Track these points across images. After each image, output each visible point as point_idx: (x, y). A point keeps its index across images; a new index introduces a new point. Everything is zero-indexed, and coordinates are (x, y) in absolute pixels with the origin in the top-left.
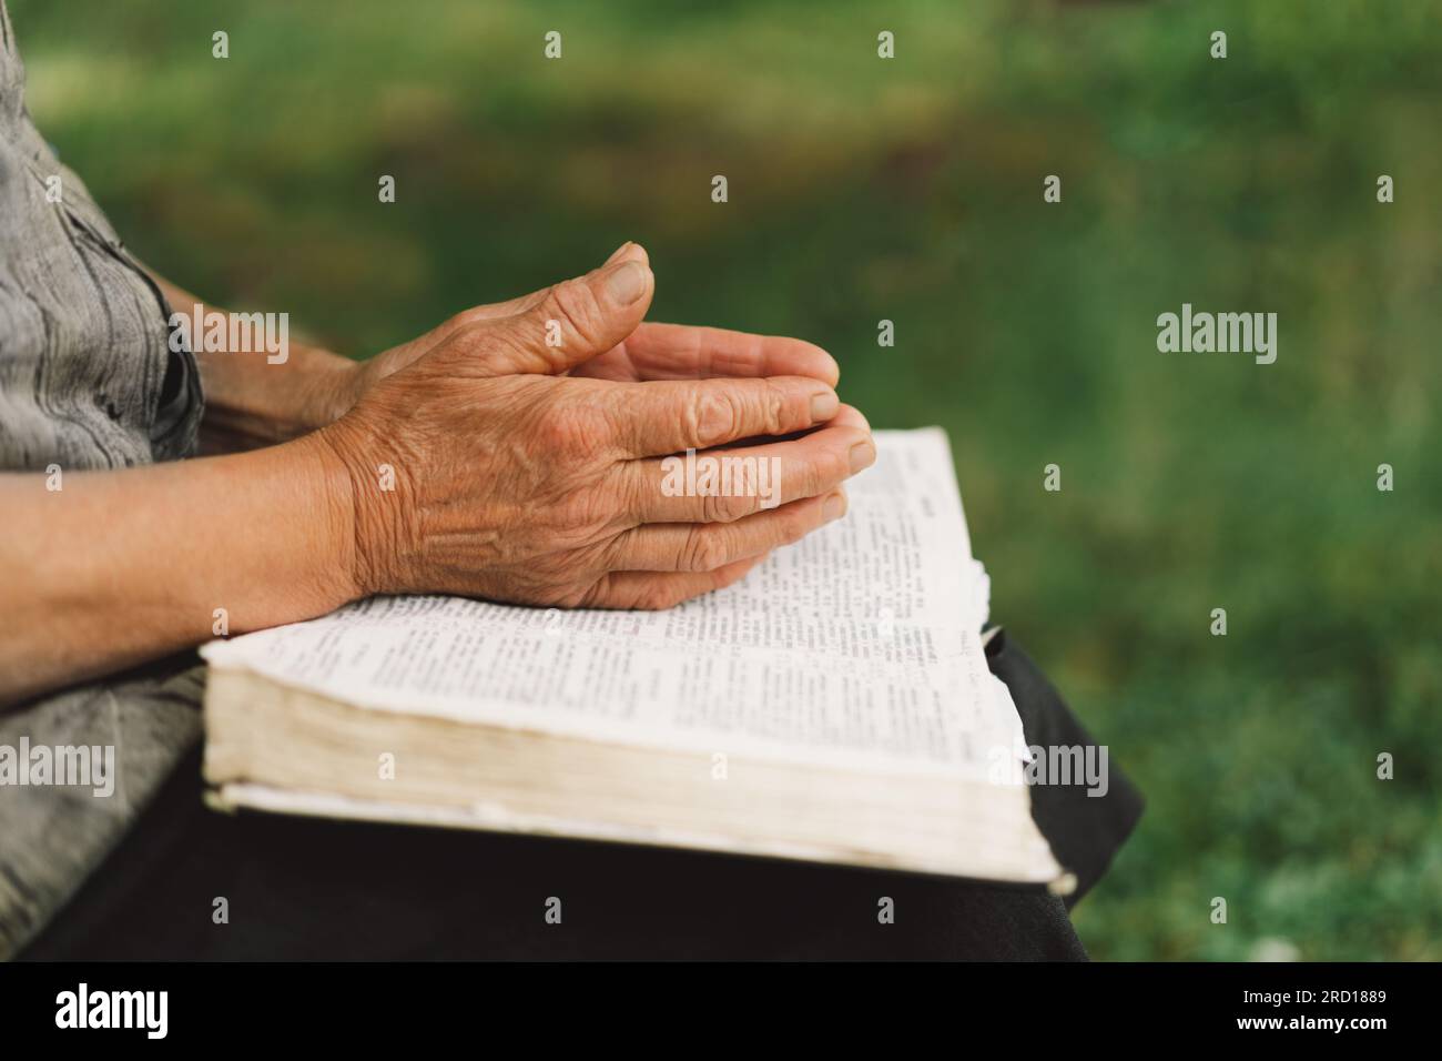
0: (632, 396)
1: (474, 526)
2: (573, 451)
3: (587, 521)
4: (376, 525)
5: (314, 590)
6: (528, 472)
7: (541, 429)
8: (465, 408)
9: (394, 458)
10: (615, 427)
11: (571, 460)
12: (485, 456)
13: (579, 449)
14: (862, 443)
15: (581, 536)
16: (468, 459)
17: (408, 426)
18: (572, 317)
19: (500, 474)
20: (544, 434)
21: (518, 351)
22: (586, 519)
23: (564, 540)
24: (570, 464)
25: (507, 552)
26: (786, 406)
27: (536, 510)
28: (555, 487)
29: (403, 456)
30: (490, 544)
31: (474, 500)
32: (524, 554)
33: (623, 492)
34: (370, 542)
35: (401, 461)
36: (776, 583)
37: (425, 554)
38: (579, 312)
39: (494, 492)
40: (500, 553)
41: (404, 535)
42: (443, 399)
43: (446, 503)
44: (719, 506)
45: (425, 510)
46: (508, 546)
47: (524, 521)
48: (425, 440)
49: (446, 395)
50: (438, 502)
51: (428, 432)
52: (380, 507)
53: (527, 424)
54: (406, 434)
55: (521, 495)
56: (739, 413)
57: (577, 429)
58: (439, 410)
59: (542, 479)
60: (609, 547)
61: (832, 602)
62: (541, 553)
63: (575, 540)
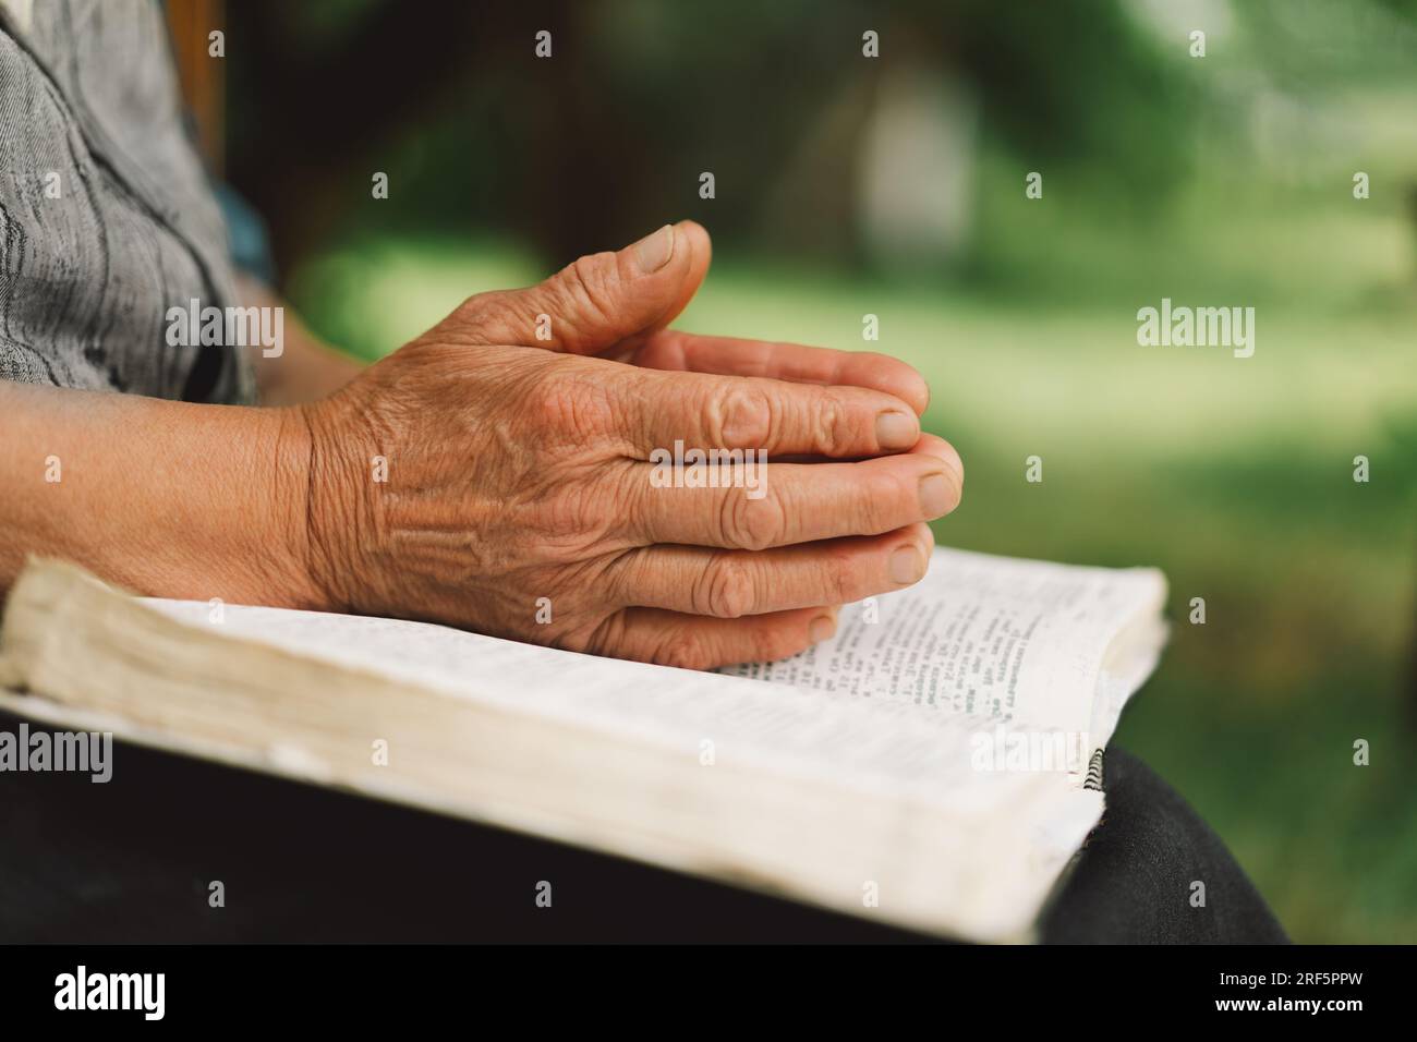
0: (646, 380)
1: (449, 521)
2: (563, 434)
3: (579, 526)
4: (333, 505)
5: (253, 570)
6: (511, 457)
7: (528, 403)
8: (450, 377)
9: (365, 429)
10: (618, 413)
11: (560, 445)
12: (466, 433)
13: (570, 432)
14: (936, 473)
15: (571, 546)
16: (446, 437)
17: (388, 395)
18: (587, 283)
19: (480, 457)
20: (531, 409)
21: (521, 319)
22: (577, 523)
23: (551, 548)
24: (559, 450)
25: (488, 560)
26: (843, 419)
27: (519, 507)
28: (541, 476)
29: (376, 429)
30: (467, 547)
31: (449, 487)
32: (506, 563)
33: (623, 493)
34: (325, 527)
35: (373, 434)
36: (849, 662)
37: (394, 553)
38: (596, 279)
39: (473, 480)
40: (479, 560)
41: (367, 523)
42: (426, 367)
43: (419, 490)
44: (738, 524)
45: (393, 495)
46: (488, 551)
47: (505, 519)
48: (404, 412)
49: (432, 361)
50: (410, 487)
51: (408, 404)
52: (339, 483)
53: (514, 398)
54: (384, 405)
55: (503, 487)
56: (778, 417)
57: (569, 407)
58: (423, 379)
59: (528, 467)
60: (609, 567)
61: (914, 691)
62: (526, 563)
63: (564, 550)
